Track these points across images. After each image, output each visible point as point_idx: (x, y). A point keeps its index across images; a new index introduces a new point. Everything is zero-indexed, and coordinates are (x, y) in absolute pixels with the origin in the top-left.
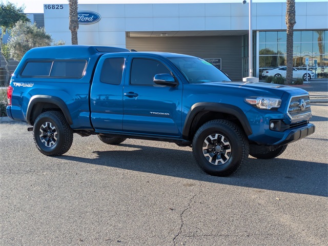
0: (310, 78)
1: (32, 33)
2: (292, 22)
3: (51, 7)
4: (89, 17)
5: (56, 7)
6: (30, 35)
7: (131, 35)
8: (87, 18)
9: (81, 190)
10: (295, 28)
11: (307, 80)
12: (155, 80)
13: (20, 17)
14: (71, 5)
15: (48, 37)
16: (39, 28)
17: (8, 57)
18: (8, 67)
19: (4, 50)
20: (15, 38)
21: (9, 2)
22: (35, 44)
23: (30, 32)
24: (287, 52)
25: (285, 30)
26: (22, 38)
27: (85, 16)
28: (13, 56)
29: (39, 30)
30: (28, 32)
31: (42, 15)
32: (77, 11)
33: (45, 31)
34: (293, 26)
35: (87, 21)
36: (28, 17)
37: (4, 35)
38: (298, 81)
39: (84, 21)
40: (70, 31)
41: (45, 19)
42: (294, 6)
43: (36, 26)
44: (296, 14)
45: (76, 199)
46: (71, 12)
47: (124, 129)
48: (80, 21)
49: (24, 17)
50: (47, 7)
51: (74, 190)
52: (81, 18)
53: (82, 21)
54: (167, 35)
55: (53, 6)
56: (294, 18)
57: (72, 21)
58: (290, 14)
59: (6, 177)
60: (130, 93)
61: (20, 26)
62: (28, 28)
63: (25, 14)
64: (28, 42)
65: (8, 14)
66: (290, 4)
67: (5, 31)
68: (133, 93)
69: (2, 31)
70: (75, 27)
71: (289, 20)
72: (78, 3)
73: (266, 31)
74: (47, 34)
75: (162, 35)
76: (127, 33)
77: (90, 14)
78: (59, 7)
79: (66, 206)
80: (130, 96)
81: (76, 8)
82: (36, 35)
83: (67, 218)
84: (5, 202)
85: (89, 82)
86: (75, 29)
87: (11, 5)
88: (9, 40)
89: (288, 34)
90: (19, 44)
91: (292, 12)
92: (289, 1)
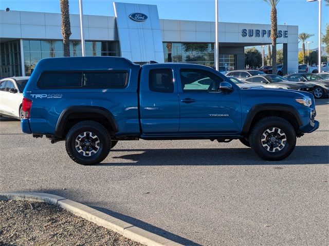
2: (68, 33)
12: (220, 87)
25: (62, 40)
34: (69, 37)
42: (68, 18)
47: (180, 131)
56: (70, 29)
60: (187, 99)
68: (190, 99)
71: (65, 30)
73: (29, 40)
80: (186, 102)
85: (136, 91)
89: (64, 44)
91: (67, 24)
92: (63, 13)
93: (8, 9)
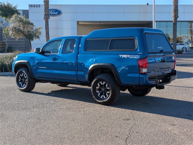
0: (186, 50)
1: (22, 21)
2: (176, 16)
3: (33, 6)
4: (55, 12)
5: (36, 6)
6: (21, 23)
7: (80, 23)
8: (54, 13)
9: (58, 122)
10: (178, 20)
11: (185, 51)
13: (15, 12)
14: (45, 5)
15: (32, 24)
16: (26, 18)
17: (7, 35)
18: (7, 41)
19: (4, 31)
20: (13, 24)
21: (8, 3)
22: (24, 28)
23: (21, 21)
24: (173, 34)
25: (172, 21)
26: (16, 24)
27: (53, 12)
28: (11, 35)
29: (26, 20)
30: (20, 21)
31: (27, 11)
32: (48, 9)
33: (30, 20)
34: (177, 19)
35: (54, 15)
36: (19, 12)
37: (5, 22)
38: (179, 52)
39: (53, 15)
40: (44, 20)
41: (29, 13)
42: (177, 7)
43: (25, 17)
44: (179, 11)
45: (56, 128)
46: (45, 9)
48: (50, 14)
49: (17, 12)
50: (31, 6)
51: (54, 122)
52: (51, 12)
53: (51, 15)
54: (101, 23)
55: (34, 5)
56: (178, 14)
57: (45, 15)
58: (175, 12)
59: (11, 112)
61: (16, 17)
62: (20, 18)
63: (18, 10)
64: (20, 27)
65: (7, 10)
66: (175, 5)
67: (5, 20)
69: (4, 20)
70: (47, 18)
71: (174, 15)
72: (49, 4)
73: (160, 21)
74: (31, 22)
75: (98, 23)
76: (78, 22)
77: (56, 11)
78: (38, 6)
79: (51, 134)
81: (48, 7)
82: (25, 23)
83: (53, 142)
84: (12, 130)
86: (47, 20)
87: (9, 4)
88: (9, 26)
89: (173, 24)
90: (15, 28)
91: (176, 11)
92: (174, 4)
93: (148, 4)
